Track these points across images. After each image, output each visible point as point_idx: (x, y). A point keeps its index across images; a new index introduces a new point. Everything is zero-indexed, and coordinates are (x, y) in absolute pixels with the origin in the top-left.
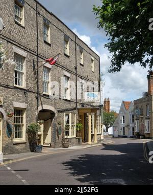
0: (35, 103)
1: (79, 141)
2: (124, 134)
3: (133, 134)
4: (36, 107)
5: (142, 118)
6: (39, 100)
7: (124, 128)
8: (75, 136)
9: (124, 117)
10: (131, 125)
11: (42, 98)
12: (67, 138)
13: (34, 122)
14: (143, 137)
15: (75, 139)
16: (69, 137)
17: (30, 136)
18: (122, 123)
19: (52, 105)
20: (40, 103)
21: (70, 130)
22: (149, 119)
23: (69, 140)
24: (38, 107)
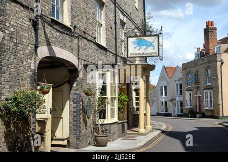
0: (27, 35)
1: (123, 129)
2: (167, 111)
3: (182, 111)
4: (30, 48)
5: (198, 87)
6: (41, 32)
7: (166, 103)
8: (116, 119)
9: (165, 87)
10: (178, 99)
11: (48, 29)
12: (102, 125)
13: (26, 86)
14: (201, 115)
15: (116, 125)
16: (106, 122)
17: (12, 128)
18: (164, 96)
19: (72, 50)
20: (42, 38)
21: (108, 108)
22: (210, 89)
23: (106, 128)
24: (36, 47)
